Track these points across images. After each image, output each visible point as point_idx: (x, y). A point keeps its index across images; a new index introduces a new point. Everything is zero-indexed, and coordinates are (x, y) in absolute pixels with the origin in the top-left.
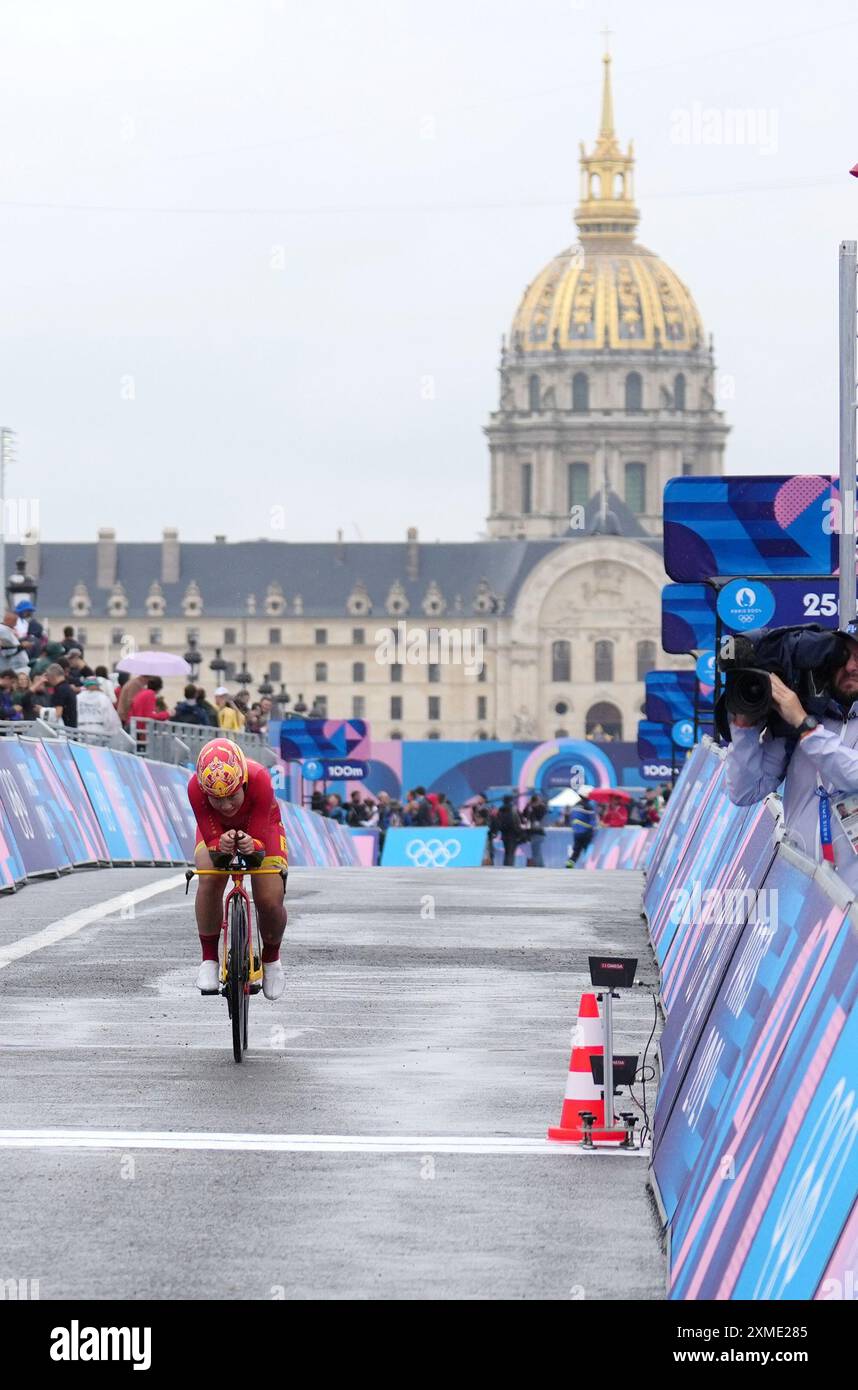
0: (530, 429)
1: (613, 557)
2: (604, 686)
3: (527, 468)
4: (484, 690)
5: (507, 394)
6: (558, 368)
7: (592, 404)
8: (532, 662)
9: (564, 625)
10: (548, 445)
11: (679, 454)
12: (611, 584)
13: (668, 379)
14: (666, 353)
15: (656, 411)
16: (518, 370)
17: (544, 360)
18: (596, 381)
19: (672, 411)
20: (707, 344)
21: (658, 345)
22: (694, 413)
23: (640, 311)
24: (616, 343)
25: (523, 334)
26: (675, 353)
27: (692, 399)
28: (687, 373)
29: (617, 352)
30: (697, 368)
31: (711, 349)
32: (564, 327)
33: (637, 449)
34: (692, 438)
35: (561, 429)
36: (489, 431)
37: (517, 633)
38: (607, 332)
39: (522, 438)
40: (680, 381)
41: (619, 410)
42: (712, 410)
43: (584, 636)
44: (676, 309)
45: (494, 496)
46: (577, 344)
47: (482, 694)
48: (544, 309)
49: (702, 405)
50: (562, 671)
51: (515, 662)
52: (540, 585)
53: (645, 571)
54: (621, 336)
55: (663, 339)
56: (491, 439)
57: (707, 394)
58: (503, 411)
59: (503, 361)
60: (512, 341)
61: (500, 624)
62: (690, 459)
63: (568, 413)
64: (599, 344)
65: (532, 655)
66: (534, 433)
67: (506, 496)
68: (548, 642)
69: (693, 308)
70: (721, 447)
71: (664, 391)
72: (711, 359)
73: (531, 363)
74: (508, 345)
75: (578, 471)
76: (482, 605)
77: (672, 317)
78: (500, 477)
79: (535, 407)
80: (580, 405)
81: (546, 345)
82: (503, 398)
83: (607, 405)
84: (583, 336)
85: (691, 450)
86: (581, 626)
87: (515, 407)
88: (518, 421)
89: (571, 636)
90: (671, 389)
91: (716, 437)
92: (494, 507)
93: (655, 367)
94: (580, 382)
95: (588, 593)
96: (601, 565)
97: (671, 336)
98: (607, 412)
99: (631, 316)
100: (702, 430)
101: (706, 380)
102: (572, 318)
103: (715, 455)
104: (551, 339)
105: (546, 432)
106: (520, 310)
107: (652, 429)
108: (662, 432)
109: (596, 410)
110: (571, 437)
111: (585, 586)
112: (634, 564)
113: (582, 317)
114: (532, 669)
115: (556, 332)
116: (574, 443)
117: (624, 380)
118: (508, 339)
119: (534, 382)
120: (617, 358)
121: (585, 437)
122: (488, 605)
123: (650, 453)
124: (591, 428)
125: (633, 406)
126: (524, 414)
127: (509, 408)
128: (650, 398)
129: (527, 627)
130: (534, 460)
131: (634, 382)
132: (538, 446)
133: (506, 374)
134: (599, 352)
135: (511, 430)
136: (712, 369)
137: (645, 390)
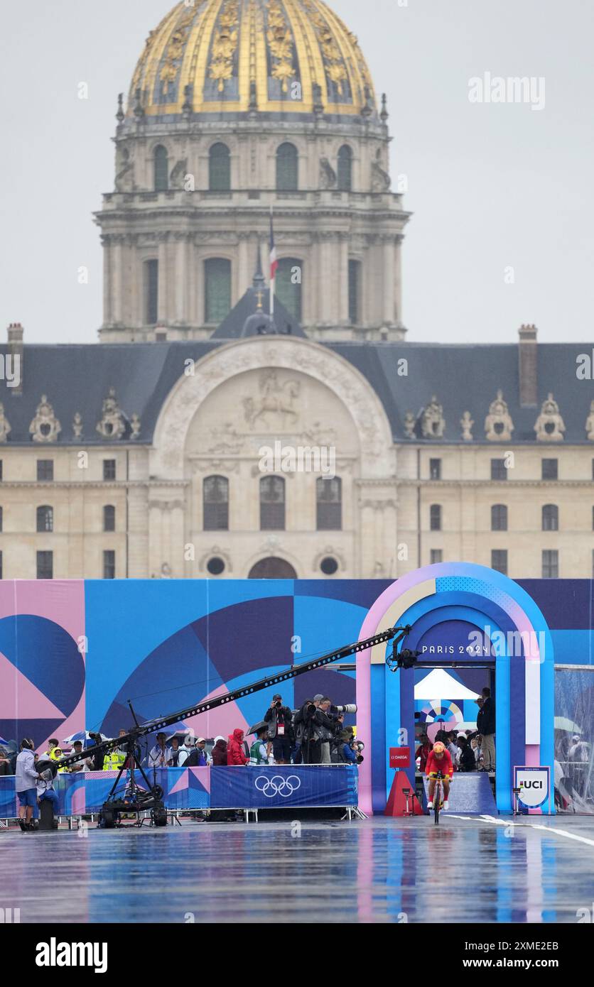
0: (155, 215)
1: (285, 364)
2: (273, 537)
3: (152, 265)
4: (113, 542)
5: (125, 169)
6: (192, 136)
7: (234, 185)
8: (177, 504)
9: (217, 455)
10: (178, 235)
11: (345, 247)
12: (283, 399)
13: (330, 151)
14: (328, 119)
15: (316, 193)
16: (140, 139)
17: (171, 127)
18: (239, 153)
19: (336, 193)
20: (379, 107)
21: (318, 108)
22: (364, 195)
23: (295, 64)
24: (264, 105)
25: (146, 93)
26: (339, 119)
27: (361, 177)
28: (354, 144)
29: (266, 116)
30: (367, 138)
31: (384, 114)
32: (199, 83)
33: (290, 241)
34: (361, 227)
35: (195, 215)
36: (102, 218)
37: (157, 465)
38: (253, 90)
39: (146, 226)
40: (346, 154)
41: (269, 191)
42: (386, 192)
43: (245, 468)
44: (341, 62)
45: (109, 300)
46: (216, 106)
47: (110, 548)
48: (172, 61)
49: (373, 187)
50: (216, 516)
51: (154, 504)
52: (187, 401)
53: (327, 382)
54: (270, 97)
55: (324, 100)
56: (104, 228)
57: (380, 172)
58: (119, 191)
59: (120, 128)
60: (130, 104)
61: (134, 453)
62: (359, 254)
63: (204, 194)
64: (243, 106)
65: (177, 494)
66: (160, 220)
67: (125, 301)
68: (199, 477)
69: (361, 61)
70: (398, 239)
71: (325, 166)
72: (385, 127)
73: (156, 130)
74: (125, 108)
75: (217, 269)
76: (110, 427)
77: (336, 72)
78: (117, 275)
79: (162, 186)
80: (219, 185)
81: (176, 108)
82: (119, 176)
83: (253, 185)
84: (223, 97)
85: (360, 243)
86: (242, 455)
87: (135, 188)
88: (138, 204)
89: (229, 470)
90: (334, 165)
91: (391, 227)
92: (109, 314)
93: (314, 136)
94: (219, 156)
95: (251, 411)
96: (270, 373)
97: (335, 99)
98: (254, 194)
99: (284, 70)
100: (373, 217)
101: (378, 153)
102: (208, 72)
103: (389, 249)
104: (181, 99)
105: (176, 220)
106: (141, 63)
107: (311, 216)
108: (324, 220)
109: (240, 191)
110: (208, 225)
111: (248, 401)
112: (313, 372)
113: (221, 71)
114: (177, 513)
115: (189, 90)
116: (212, 233)
117: (274, 153)
118: (125, 100)
119: (160, 153)
120: (265, 125)
121: (226, 225)
122: (118, 427)
123: (309, 246)
124: (234, 213)
125: (287, 187)
126: (147, 196)
127: (127, 188)
128: (307, 176)
129: (170, 457)
130: (160, 254)
131: (287, 155)
132: (165, 236)
133: (124, 145)
134: (243, 116)
135: (131, 216)
136: (387, 140)
137: (302, 164)
